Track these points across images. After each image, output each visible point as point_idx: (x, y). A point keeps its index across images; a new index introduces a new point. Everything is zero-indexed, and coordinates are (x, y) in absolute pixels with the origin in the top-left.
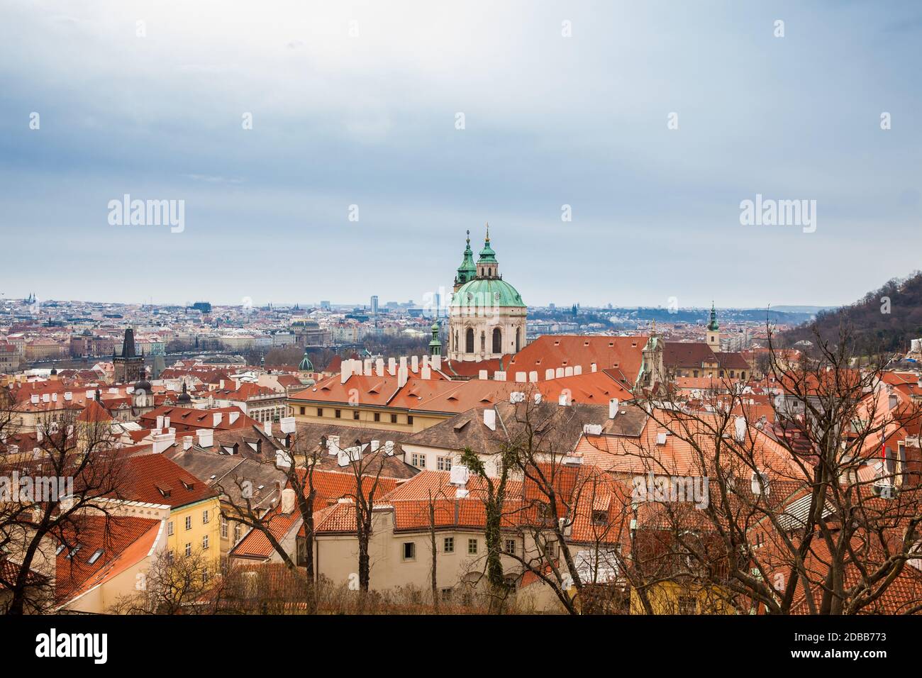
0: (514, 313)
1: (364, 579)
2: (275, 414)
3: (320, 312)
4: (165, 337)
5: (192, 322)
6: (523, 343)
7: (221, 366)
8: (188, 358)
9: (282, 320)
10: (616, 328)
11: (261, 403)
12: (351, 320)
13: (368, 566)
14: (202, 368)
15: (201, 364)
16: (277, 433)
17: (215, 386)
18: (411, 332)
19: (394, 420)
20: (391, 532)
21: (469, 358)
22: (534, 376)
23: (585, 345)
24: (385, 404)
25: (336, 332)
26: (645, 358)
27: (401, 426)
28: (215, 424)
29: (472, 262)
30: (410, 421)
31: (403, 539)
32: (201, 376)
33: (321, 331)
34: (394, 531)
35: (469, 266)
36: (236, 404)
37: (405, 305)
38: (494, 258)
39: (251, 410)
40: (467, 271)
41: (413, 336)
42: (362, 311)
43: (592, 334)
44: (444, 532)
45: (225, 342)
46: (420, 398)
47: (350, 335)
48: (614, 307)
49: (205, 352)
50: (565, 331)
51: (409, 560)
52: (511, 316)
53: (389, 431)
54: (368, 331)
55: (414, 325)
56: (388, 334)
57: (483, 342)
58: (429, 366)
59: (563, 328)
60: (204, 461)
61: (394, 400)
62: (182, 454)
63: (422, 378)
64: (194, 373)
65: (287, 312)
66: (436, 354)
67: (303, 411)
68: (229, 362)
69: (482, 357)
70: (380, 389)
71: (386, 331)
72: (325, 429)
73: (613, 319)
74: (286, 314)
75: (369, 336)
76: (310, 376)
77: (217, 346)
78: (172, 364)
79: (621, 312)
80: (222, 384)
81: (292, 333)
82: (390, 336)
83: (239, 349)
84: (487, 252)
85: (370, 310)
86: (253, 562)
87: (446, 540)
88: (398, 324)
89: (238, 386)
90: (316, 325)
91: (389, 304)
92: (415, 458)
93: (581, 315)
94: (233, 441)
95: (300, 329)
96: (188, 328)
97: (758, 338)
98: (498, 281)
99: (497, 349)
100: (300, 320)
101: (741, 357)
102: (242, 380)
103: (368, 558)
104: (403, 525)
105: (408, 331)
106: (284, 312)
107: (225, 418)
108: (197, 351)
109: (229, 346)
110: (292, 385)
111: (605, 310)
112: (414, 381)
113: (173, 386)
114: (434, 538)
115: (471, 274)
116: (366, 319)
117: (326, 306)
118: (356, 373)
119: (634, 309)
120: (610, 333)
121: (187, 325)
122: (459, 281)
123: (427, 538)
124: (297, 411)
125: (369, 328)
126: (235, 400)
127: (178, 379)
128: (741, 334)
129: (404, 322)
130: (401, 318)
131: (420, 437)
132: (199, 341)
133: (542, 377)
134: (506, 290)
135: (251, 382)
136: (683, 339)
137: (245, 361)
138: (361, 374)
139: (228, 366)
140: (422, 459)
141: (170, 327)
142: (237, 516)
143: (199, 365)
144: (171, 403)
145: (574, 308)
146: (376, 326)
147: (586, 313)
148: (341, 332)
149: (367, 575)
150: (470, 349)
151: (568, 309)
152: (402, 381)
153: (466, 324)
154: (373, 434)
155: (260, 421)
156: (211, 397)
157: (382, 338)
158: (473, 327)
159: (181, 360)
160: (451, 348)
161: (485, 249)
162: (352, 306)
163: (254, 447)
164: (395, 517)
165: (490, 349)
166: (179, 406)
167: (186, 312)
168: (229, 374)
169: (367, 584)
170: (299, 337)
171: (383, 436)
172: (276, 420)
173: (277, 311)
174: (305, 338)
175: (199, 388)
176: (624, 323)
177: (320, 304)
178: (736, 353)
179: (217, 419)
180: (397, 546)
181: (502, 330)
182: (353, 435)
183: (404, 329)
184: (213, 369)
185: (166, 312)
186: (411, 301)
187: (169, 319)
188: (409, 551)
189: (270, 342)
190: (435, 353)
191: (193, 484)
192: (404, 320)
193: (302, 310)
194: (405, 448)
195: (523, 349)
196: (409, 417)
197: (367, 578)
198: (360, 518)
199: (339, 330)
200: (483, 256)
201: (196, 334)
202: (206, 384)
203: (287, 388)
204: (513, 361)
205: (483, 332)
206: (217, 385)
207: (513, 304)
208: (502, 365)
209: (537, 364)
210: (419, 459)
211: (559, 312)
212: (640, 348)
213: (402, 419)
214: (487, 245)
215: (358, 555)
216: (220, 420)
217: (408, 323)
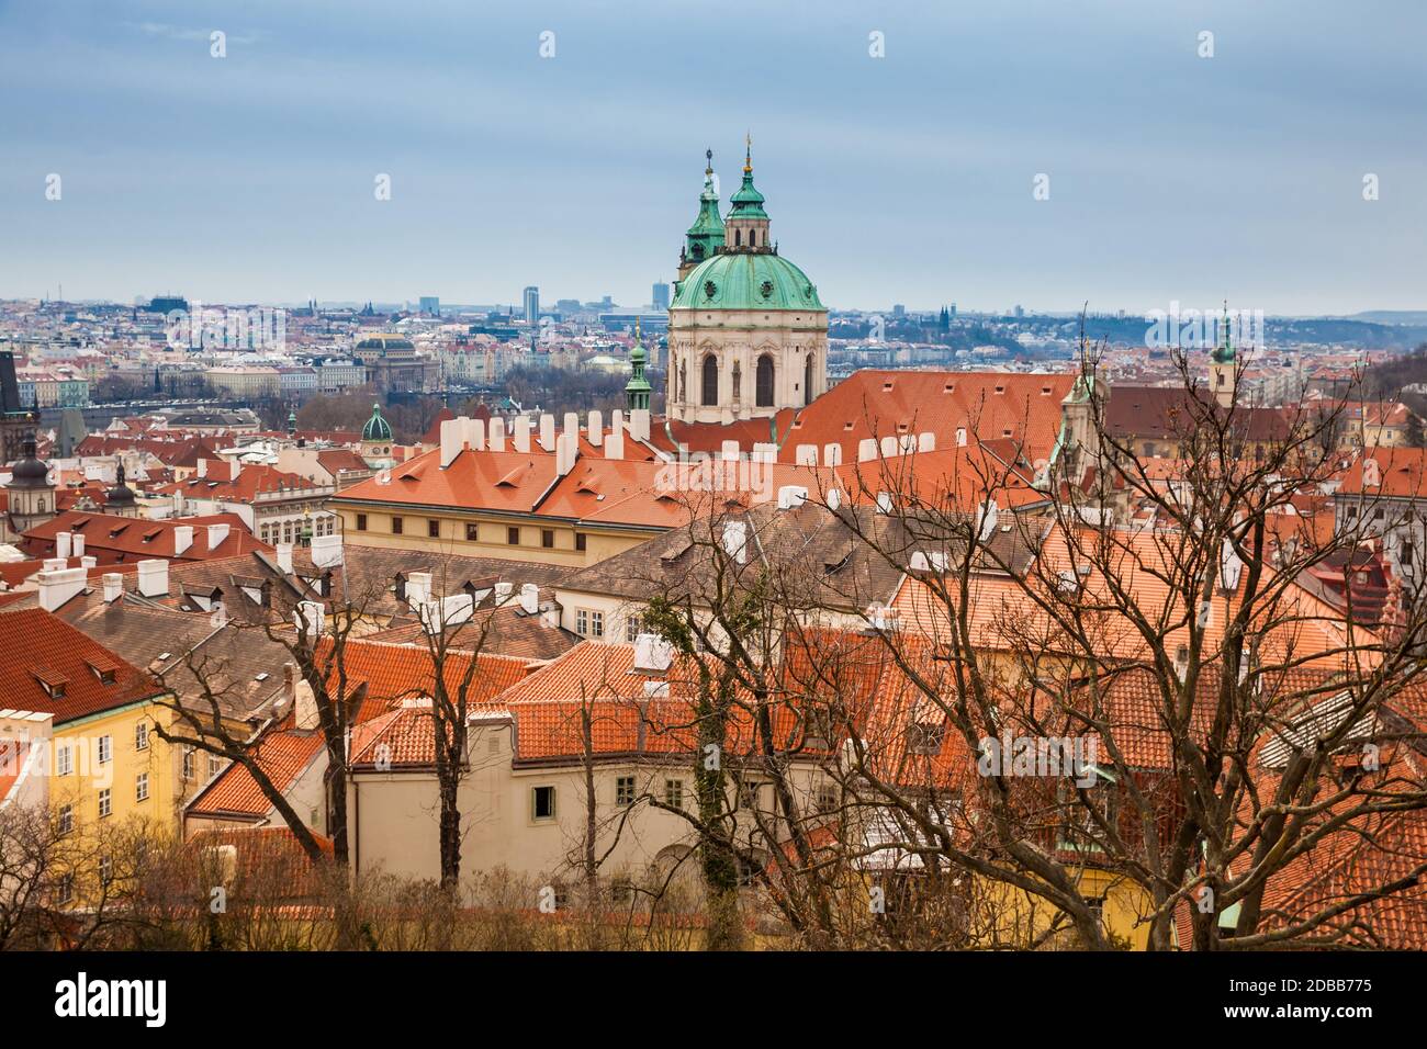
0: (801, 324)
1: (449, 858)
2: (304, 530)
3: (419, 320)
4: (90, 369)
5: (147, 339)
6: (820, 386)
7: (207, 431)
8: (140, 413)
9: (338, 337)
10: (1028, 355)
11: (282, 506)
12: (481, 338)
13: (457, 833)
14: (167, 434)
15: (165, 427)
16: (306, 570)
17: (187, 471)
18: (606, 363)
19: (548, 542)
20: (510, 762)
21: (708, 416)
22: (833, 453)
23: (946, 391)
24: (530, 510)
25: (451, 361)
26: (1068, 419)
27: (561, 556)
28: (179, 549)
29: (717, 217)
30: (580, 545)
31: (530, 780)
32: (162, 451)
33: (419, 358)
34: (514, 762)
35: (710, 226)
36: (233, 508)
37: (596, 307)
38: (761, 208)
39: (263, 521)
40: (706, 236)
41: (610, 370)
42: (505, 319)
43: (979, 367)
44: (612, 766)
45: (217, 382)
46: (600, 497)
47: (479, 367)
48: (1027, 313)
49: (176, 402)
50: (924, 362)
51: (544, 821)
52: (796, 330)
53: (533, 563)
54: (516, 360)
55: (612, 348)
56: (558, 366)
57: (736, 384)
58: (626, 433)
59: (921, 355)
60: (148, 625)
61: (546, 503)
62: (102, 609)
63: (607, 456)
64: (146, 445)
65: (348, 319)
66: (641, 407)
67: (362, 523)
68: (224, 423)
69: (735, 414)
70: (520, 478)
71: (555, 360)
72: (403, 560)
73: (1025, 339)
74: (346, 323)
75: (518, 371)
76: (386, 451)
77: (200, 387)
78: (103, 427)
79: (1041, 324)
80: (202, 467)
81: (358, 362)
82: (561, 369)
83: (246, 396)
84: (747, 195)
85: (522, 316)
86: (228, 827)
87: (621, 782)
88: (578, 346)
89: (235, 472)
90: (410, 347)
91: (562, 303)
92: (582, 618)
93: (957, 330)
94: (210, 583)
95: (374, 355)
96: (136, 351)
97: (1322, 378)
98: (770, 258)
99: (765, 396)
100: (374, 336)
101: (1279, 417)
102: (245, 460)
103: (457, 816)
104: (530, 752)
105: (599, 360)
106: (342, 319)
107: (200, 536)
108: (159, 398)
109: (225, 389)
110: (348, 469)
111: (1008, 320)
112: (588, 463)
113: (98, 471)
114: (590, 777)
115: (714, 242)
116: (513, 334)
117: (429, 307)
118: (472, 446)
119: (1069, 317)
120: (1014, 367)
121: (137, 346)
122: (691, 256)
123: (576, 778)
124: (351, 523)
125: (517, 354)
126: (230, 501)
127: (112, 457)
128: (1288, 369)
129: (590, 343)
130: (586, 334)
131: (591, 576)
132: (163, 378)
133: (850, 454)
134: (785, 277)
135: (262, 464)
136: (1163, 379)
137: (258, 420)
138: (482, 448)
139: (221, 431)
140: (596, 621)
141: (100, 349)
142: (191, 734)
143: (159, 428)
144: (92, 506)
145: (944, 315)
146: (533, 348)
147: (968, 326)
148: (461, 362)
149: (457, 852)
150: (710, 397)
151: (933, 317)
152: (564, 464)
153: (701, 347)
154: (501, 569)
155: (271, 542)
156: (178, 493)
157: (545, 372)
158: (716, 352)
159: (121, 417)
160: (671, 395)
161: (744, 189)
162: (482, 309)
163: (256, 596)
164: (515, 736)
165: (750, 399)
166: (110, 513)
167: (135, 318)
168: (218, 446)
169: (456, 868)
170: (374, 372)
171: (520, 575)
172: (304, 541)
173: (328, 318)
174: (385, 374)
175: (155, 476)
176: (1047, 347)
177: (418, 302)
178: (1272, 410)
179: (183, 538)
180: (520, 794)
181: (777, 360)
182: (461, 573)
183: (592, 356)
184: (187, 437)
185: (91, 317)
186: (608, 299)
187: (99, 332)
188: (543, 803)
189: (311, 381)
190: (637, 404)
191: (114, 671)
192: (592, 339)
193: (380, 315)
194: (561, 597)
195: (818, 398)
196: (578, 535)
197: (457, 857)
198: (441, 737)
199: (458, 356)
200: (739, 204)
201: (155, 363)
202: (170, 468)
203: (338, 476)
204: (798, 424)
205: (737, 364)
206: (192, 470)
207: (797, 305)
208: (775, 430)
209: (846, 429)
210: (590, 620)
211: (913, 322)
212: (1057, 397)
213: (564, 540)
214: (748, 180)
215: (438, 812)
216: (189, 542)
217: (601, 344)
